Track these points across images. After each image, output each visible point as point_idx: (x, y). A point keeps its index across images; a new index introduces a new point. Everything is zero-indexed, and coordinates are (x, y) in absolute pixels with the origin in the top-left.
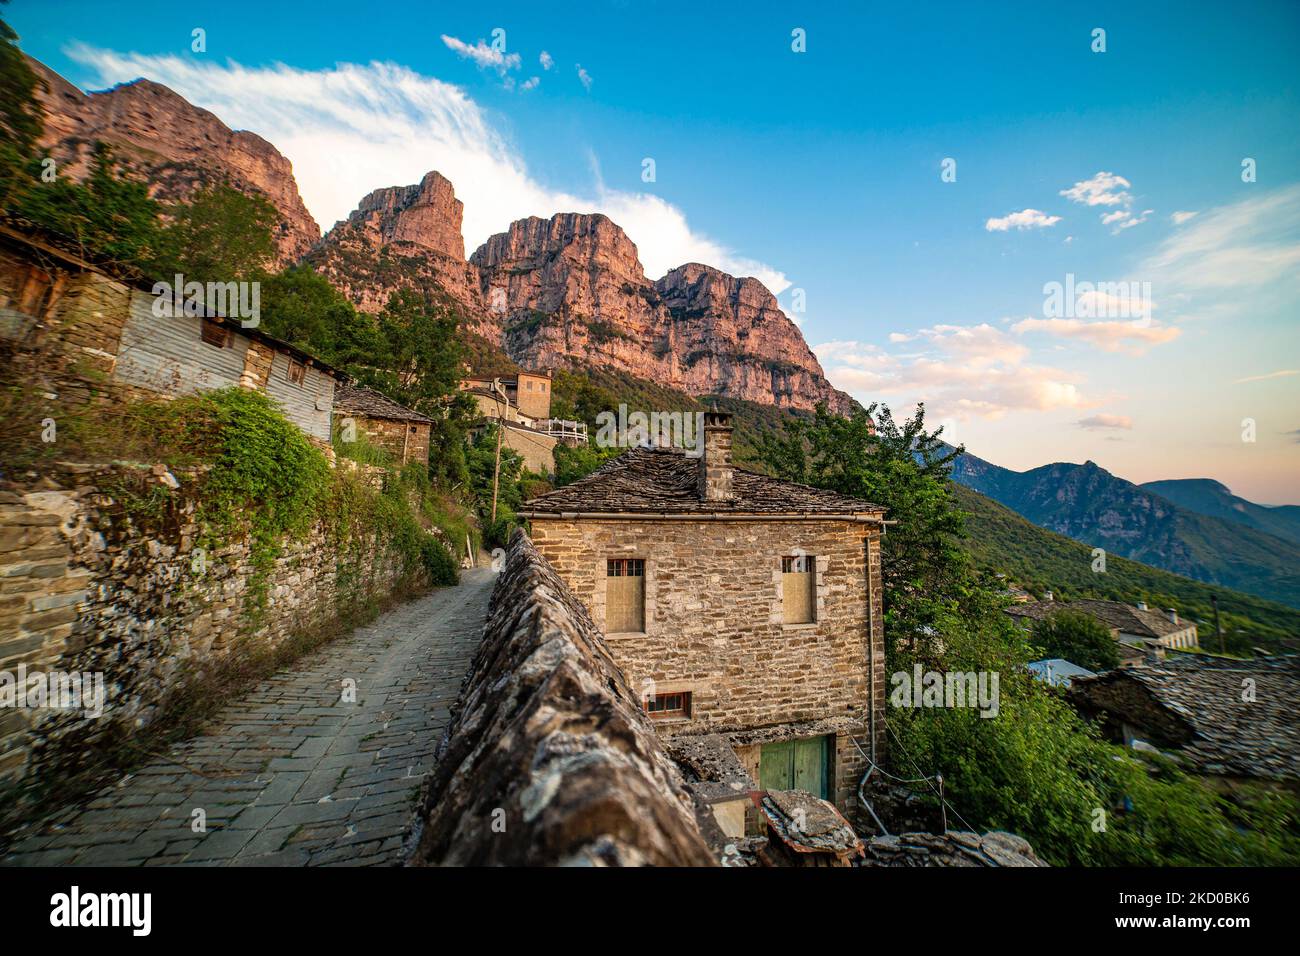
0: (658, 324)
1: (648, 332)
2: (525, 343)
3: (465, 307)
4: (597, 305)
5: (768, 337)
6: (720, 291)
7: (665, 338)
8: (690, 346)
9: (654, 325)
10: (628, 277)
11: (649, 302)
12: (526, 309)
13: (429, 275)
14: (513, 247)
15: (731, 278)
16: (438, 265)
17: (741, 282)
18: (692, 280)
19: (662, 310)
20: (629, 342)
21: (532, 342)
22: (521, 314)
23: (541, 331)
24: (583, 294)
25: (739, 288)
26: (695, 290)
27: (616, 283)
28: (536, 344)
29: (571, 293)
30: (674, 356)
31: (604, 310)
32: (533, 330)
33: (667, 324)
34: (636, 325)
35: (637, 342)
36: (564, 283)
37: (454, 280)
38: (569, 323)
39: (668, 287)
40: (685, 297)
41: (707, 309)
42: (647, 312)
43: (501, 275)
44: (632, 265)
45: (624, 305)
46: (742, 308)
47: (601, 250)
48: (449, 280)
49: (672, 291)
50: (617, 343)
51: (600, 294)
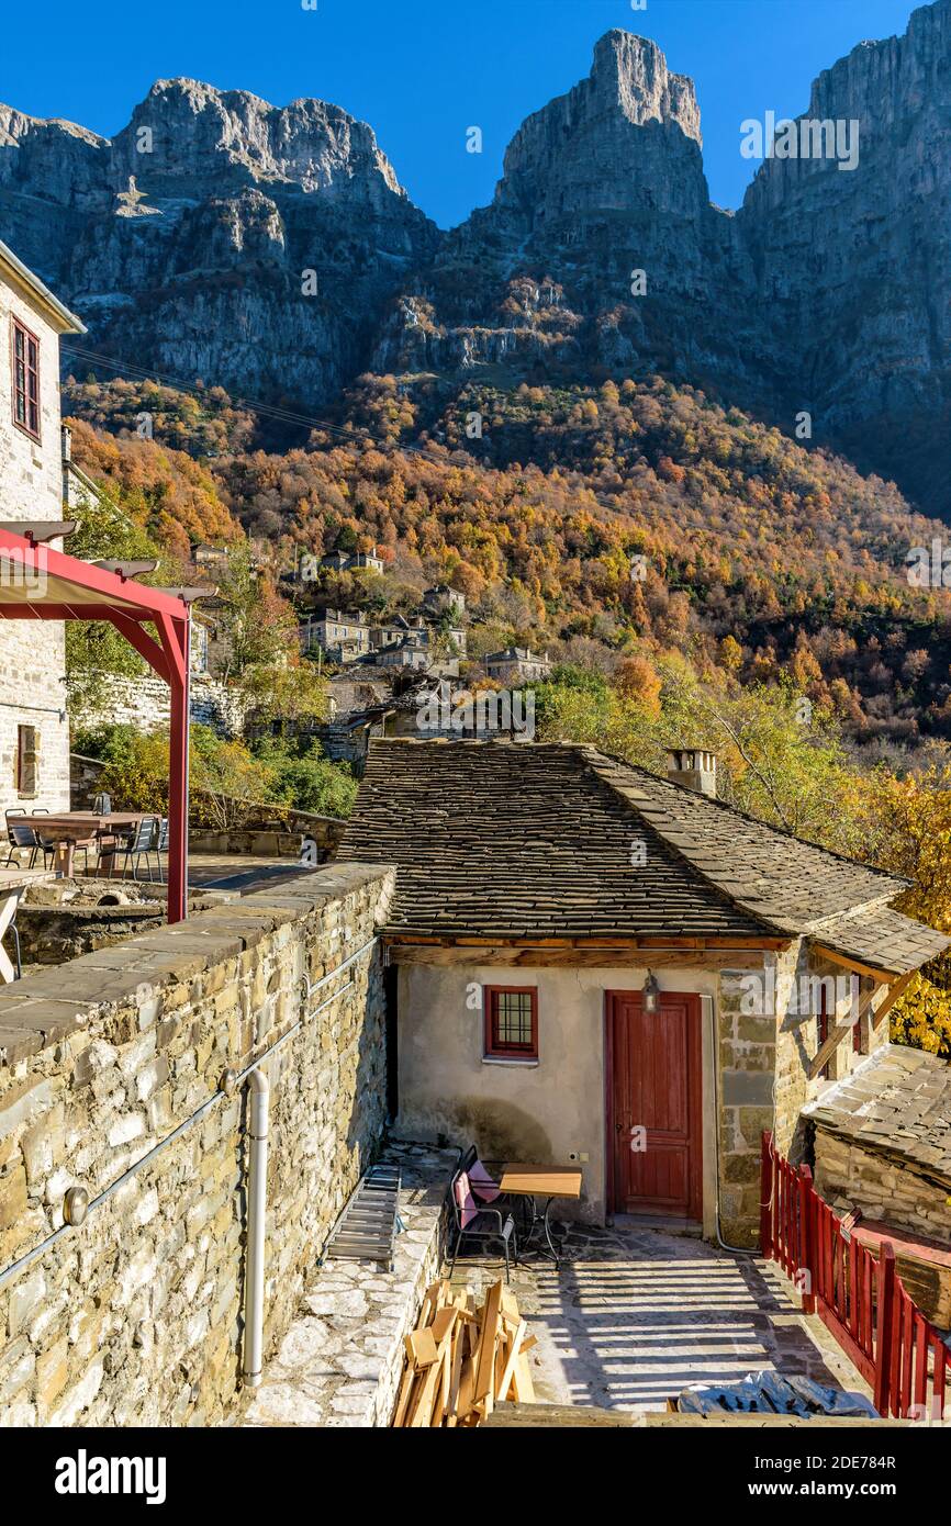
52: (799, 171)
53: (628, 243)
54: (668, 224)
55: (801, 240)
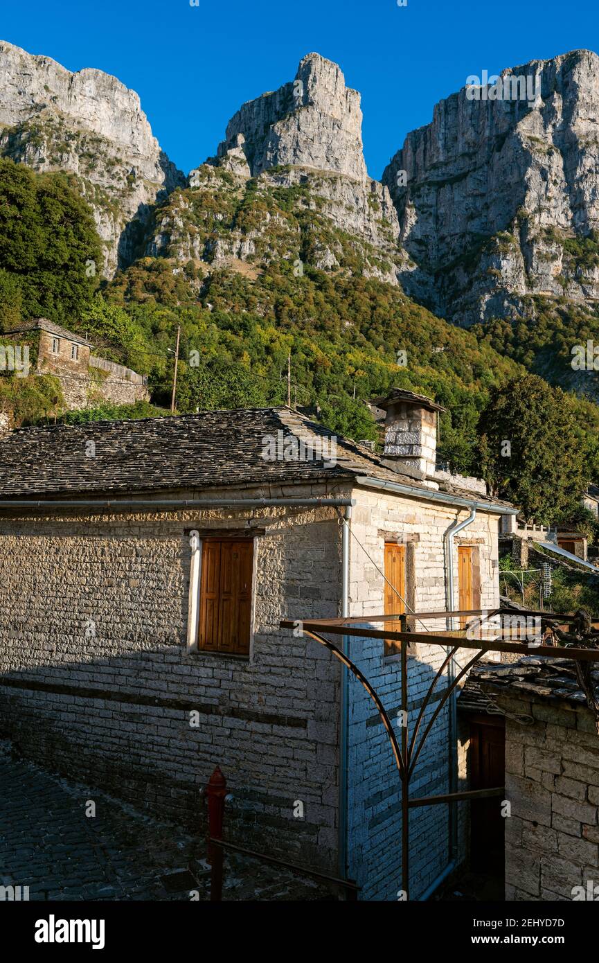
2: (461, 287)
3: (368, 247)
12: (463, 236)
13: (313, 207)
14: (440, 144)
16: (325, 191)
21: (471, 283)
22: (455, 244)
29: (532, 195)
37: (350, 209)
43: (424, 190)
48: (343, 211)
52: (424, 159)
53: (322, 191)
54: (347, 182)
55: (429, 203)
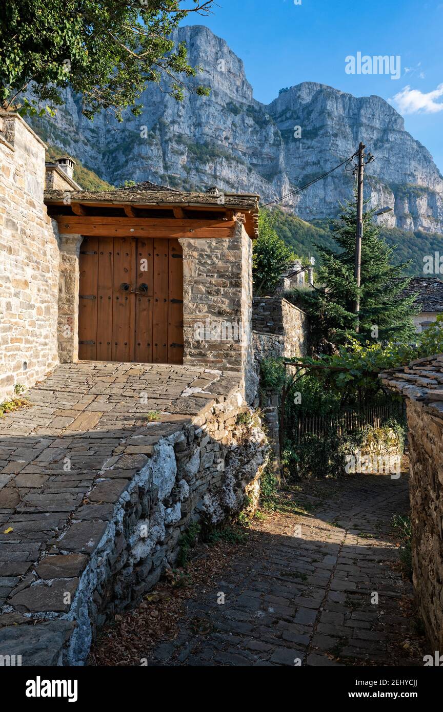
0: (267, 145)
1: (254, 154)
4: (198, 125)
5: (393, 159)
6: (336, 109)
7: (274, 159)
8: (303, 168)
9: (262, 145)
10: (234, 95)
11: (257, 122)
15: (351, 98)
17: (362, 102)
18: (306, 98)
19: (272, 130)
20: (234, 163)
23: (136, 150)
24: (183, 112)
25: (359, 109)
26: (308, 110)
27: (219, 100)
28: (130, 164)
30: (285, 178)
31: (206, 130)
32: (128, 149)
33: (276, 145)
34: (242, 146)
35: (242, 163)
36: (162, 102)
38: (166, 142)
39: (279, 109)
40: (298, 118)
41: (321, 127)
42: (255, 132)
44: (239, 83)
45: (229, 123)
46: (363, 129)
47: (201, 65)
49: (284, 112)
50: (221, 164)
51: (202, 112)
